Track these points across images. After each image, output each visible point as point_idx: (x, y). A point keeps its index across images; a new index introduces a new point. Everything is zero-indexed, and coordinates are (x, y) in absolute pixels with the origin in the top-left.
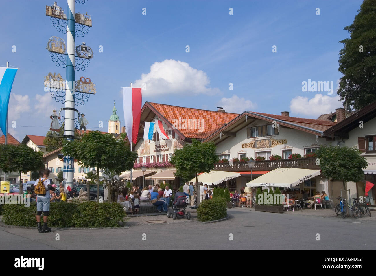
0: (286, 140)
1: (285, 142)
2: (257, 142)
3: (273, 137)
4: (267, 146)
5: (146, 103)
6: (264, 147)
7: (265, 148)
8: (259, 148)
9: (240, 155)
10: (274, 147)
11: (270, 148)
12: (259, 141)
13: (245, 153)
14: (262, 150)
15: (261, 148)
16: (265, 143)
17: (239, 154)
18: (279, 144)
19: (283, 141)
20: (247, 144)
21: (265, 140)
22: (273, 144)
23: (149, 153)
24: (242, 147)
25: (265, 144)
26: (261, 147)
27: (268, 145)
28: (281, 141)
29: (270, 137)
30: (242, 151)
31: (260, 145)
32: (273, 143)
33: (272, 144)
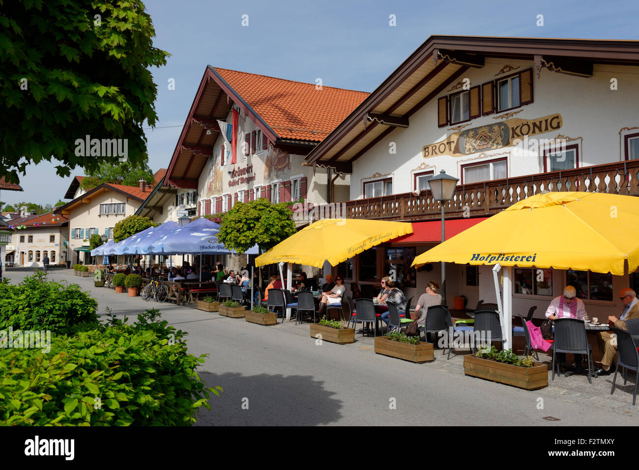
0: (557, 117)
1: (555, 124)
2: (465, 135)
3: (516, 113)
4: (496, 143)
5: (209, 70)
6: (485, 147)
7: (489, 149)
8: (471, 153)
9: (417, 178)
11: (506, 149)
12: (472, 133)
13: (432, 172)
14: (480, 157)
15: (476, 151)
16: (490, 135)
17: (416, 175)
18: (534, 132)
19: (546, 121)
20: (438, 146)
21: (490, 126)
22: (513, 137)
23: (220, 190)
24: (425, 156)
26: (478, 148)
27: (500, 140)
28: (541, 122)
29: (507, 114)
30: (423, 166)
31: (475, 143)
32: (514, 133)
33: (510, 137)
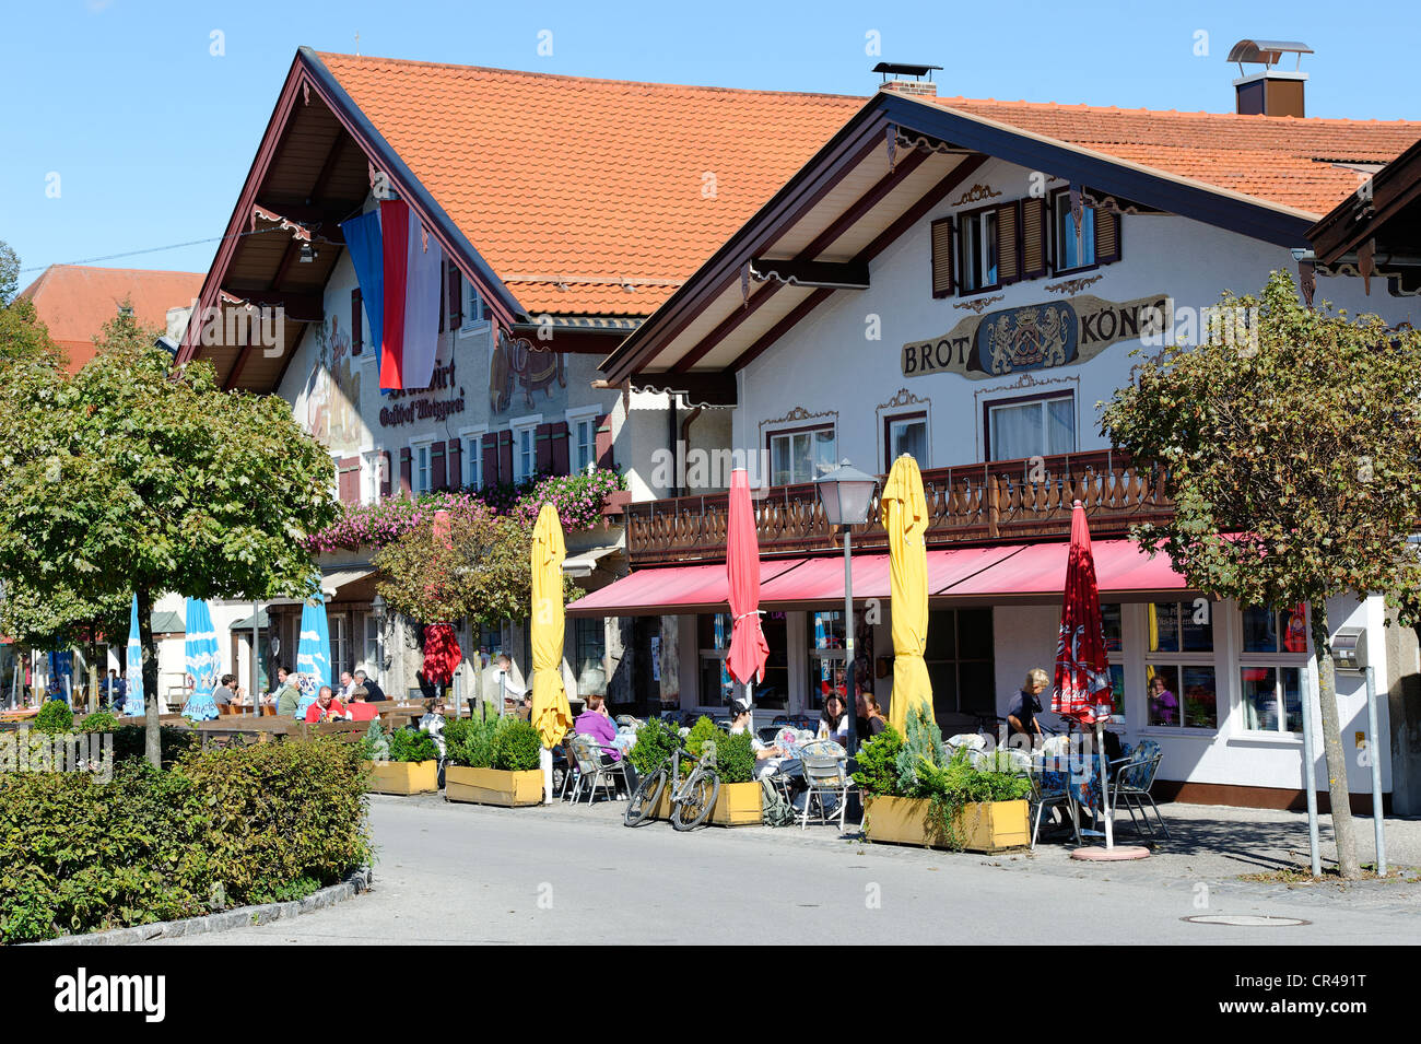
0: (1164, 303)
2: (991, 326)
3: (1088, 281)
4: (1052, 350)
6: (1031, 359)
7: (1039, 366)
8: (1003, 373)
9: (892, 426)
10: (1091, 356)
11: (1071, 370)
12: (1004, 321)
13: (923, 414)
14: (1021, 385)
15: (1014, 367)
16: (1041, 331)
17: (889, 418)
18: (1123, 333)
20: (935, 347)
21: (1041, 308)
22: (1085, 341)
23: (354, 435)
24: (907, 371)
25: (1041, 339)
26: (1016, 361)
27: (1059, 347)
28: (1135, 309)
29: (1073, 282)
30: (903, 399)
31: (1011, 345)
32: (1086, 330)
33: (1080, 338)
